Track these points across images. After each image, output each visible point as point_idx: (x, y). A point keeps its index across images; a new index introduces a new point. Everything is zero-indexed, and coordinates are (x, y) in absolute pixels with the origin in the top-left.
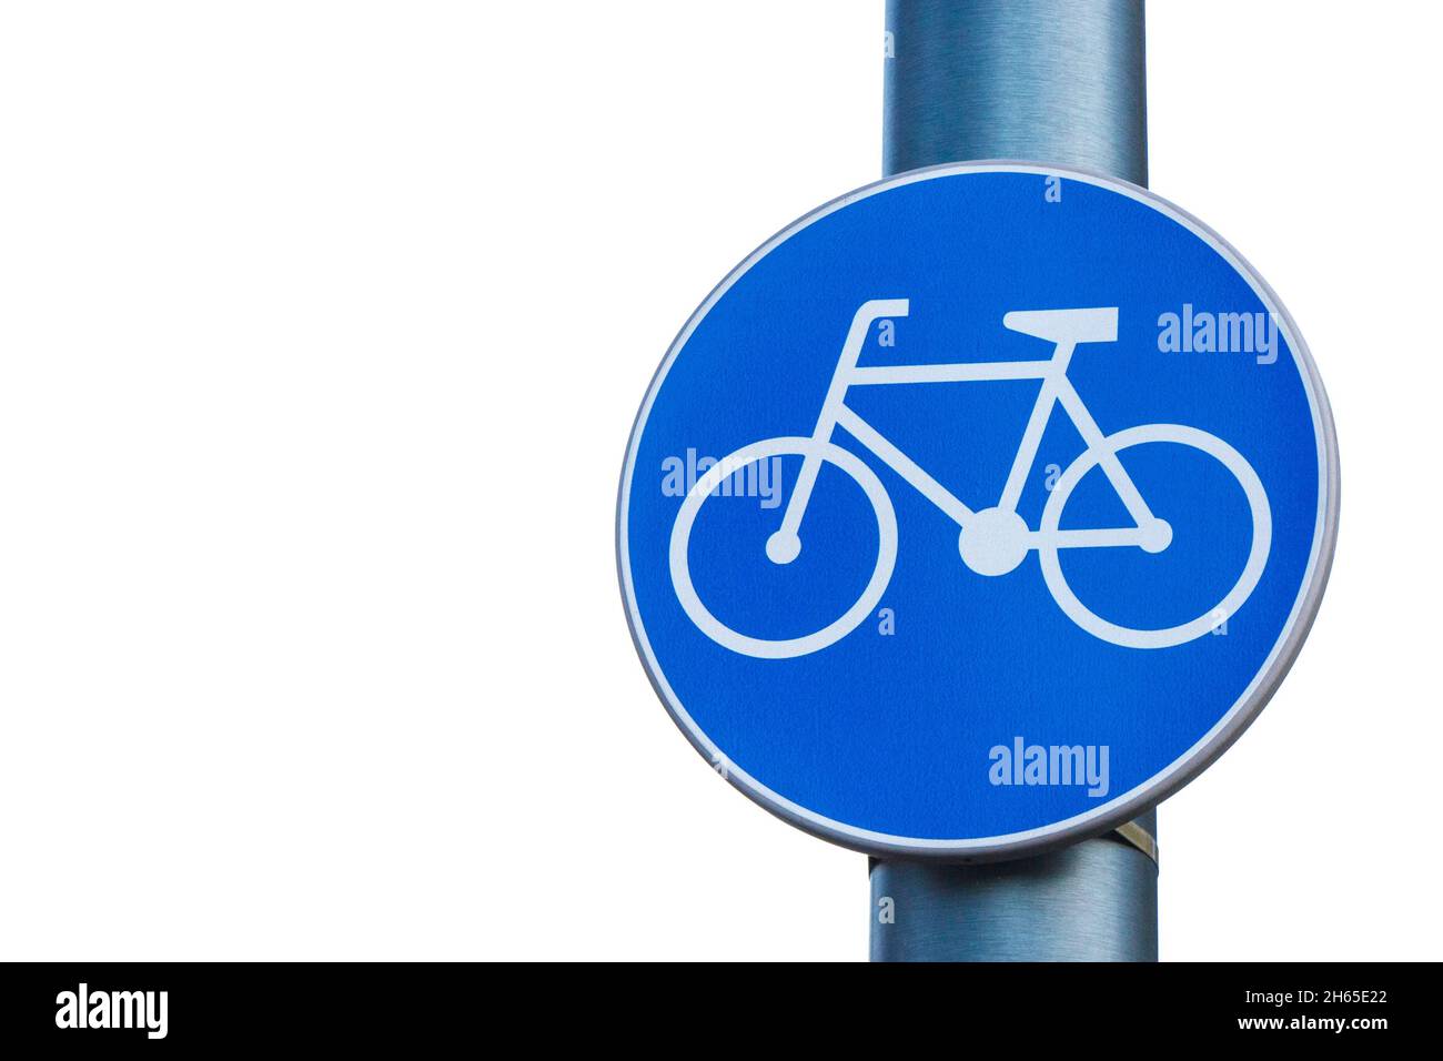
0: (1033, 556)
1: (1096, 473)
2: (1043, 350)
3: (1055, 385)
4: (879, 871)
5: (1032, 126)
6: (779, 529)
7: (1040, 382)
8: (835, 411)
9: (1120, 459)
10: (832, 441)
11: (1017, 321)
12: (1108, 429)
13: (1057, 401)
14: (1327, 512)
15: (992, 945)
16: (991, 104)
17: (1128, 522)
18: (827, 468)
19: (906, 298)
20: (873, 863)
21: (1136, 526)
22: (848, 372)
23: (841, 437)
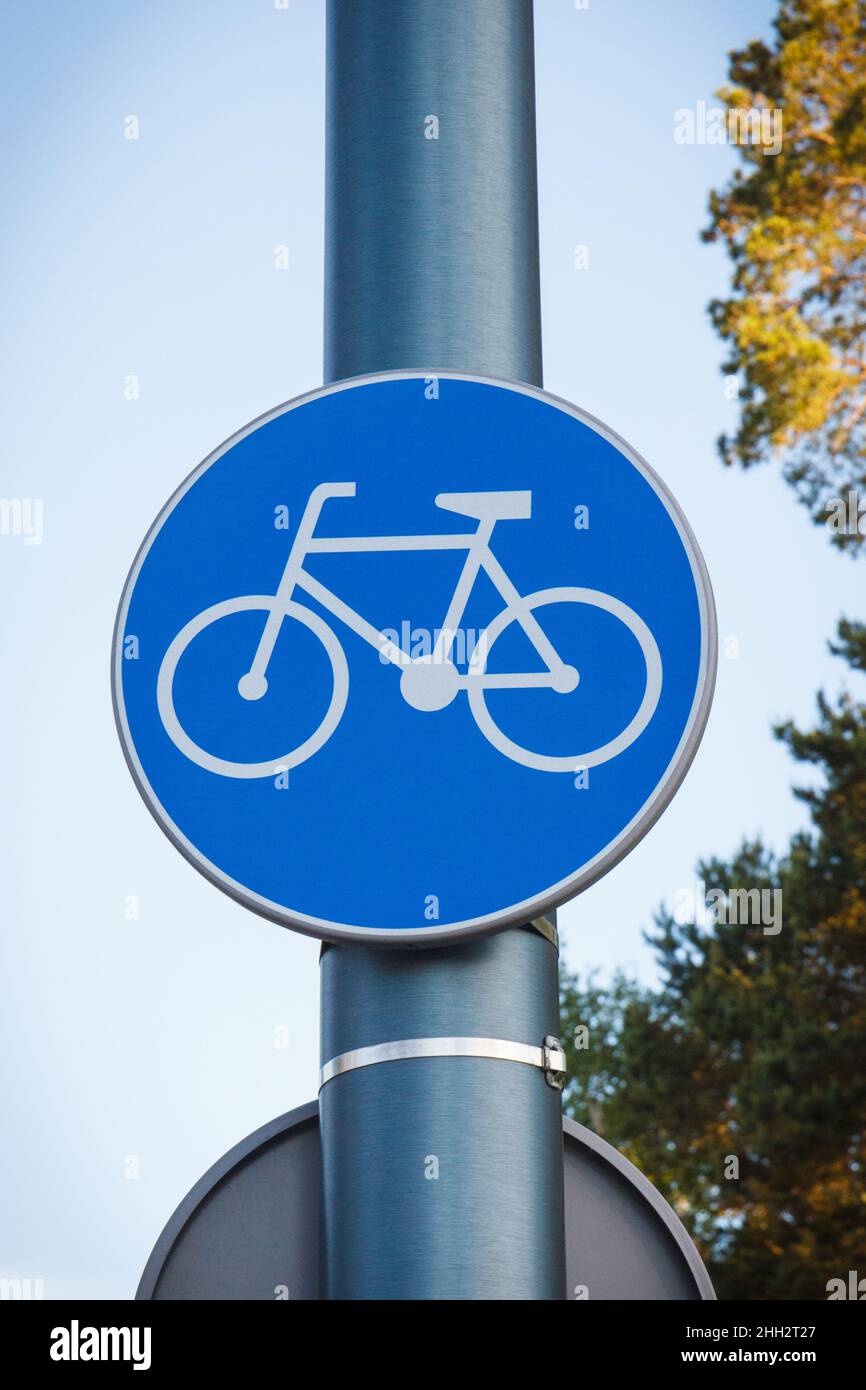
0: (462, 695)
1: (515, 627)
2: (469, 525)
3: (480, 555)
4: (328, 956)
5: (453, 341)
6: (248, 672)
7: (466, 552)
8: (294, 574)
9: (535, 616)
10: (292, 599)
11: (446, 501)
12: (524, 590)
13: (481, 568)
14: (708, 663)
15: (431, 1016)
16: (419, 322)
17: (541, 667)
18: (289, 621)
19: (353, 481)
20: (325, 948)
21: (548, 671)
22: (306, 543)
23: (300, 596)
